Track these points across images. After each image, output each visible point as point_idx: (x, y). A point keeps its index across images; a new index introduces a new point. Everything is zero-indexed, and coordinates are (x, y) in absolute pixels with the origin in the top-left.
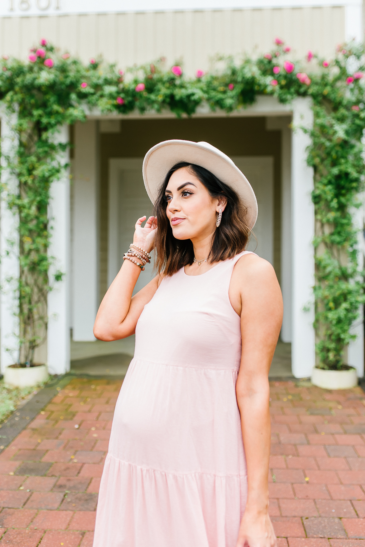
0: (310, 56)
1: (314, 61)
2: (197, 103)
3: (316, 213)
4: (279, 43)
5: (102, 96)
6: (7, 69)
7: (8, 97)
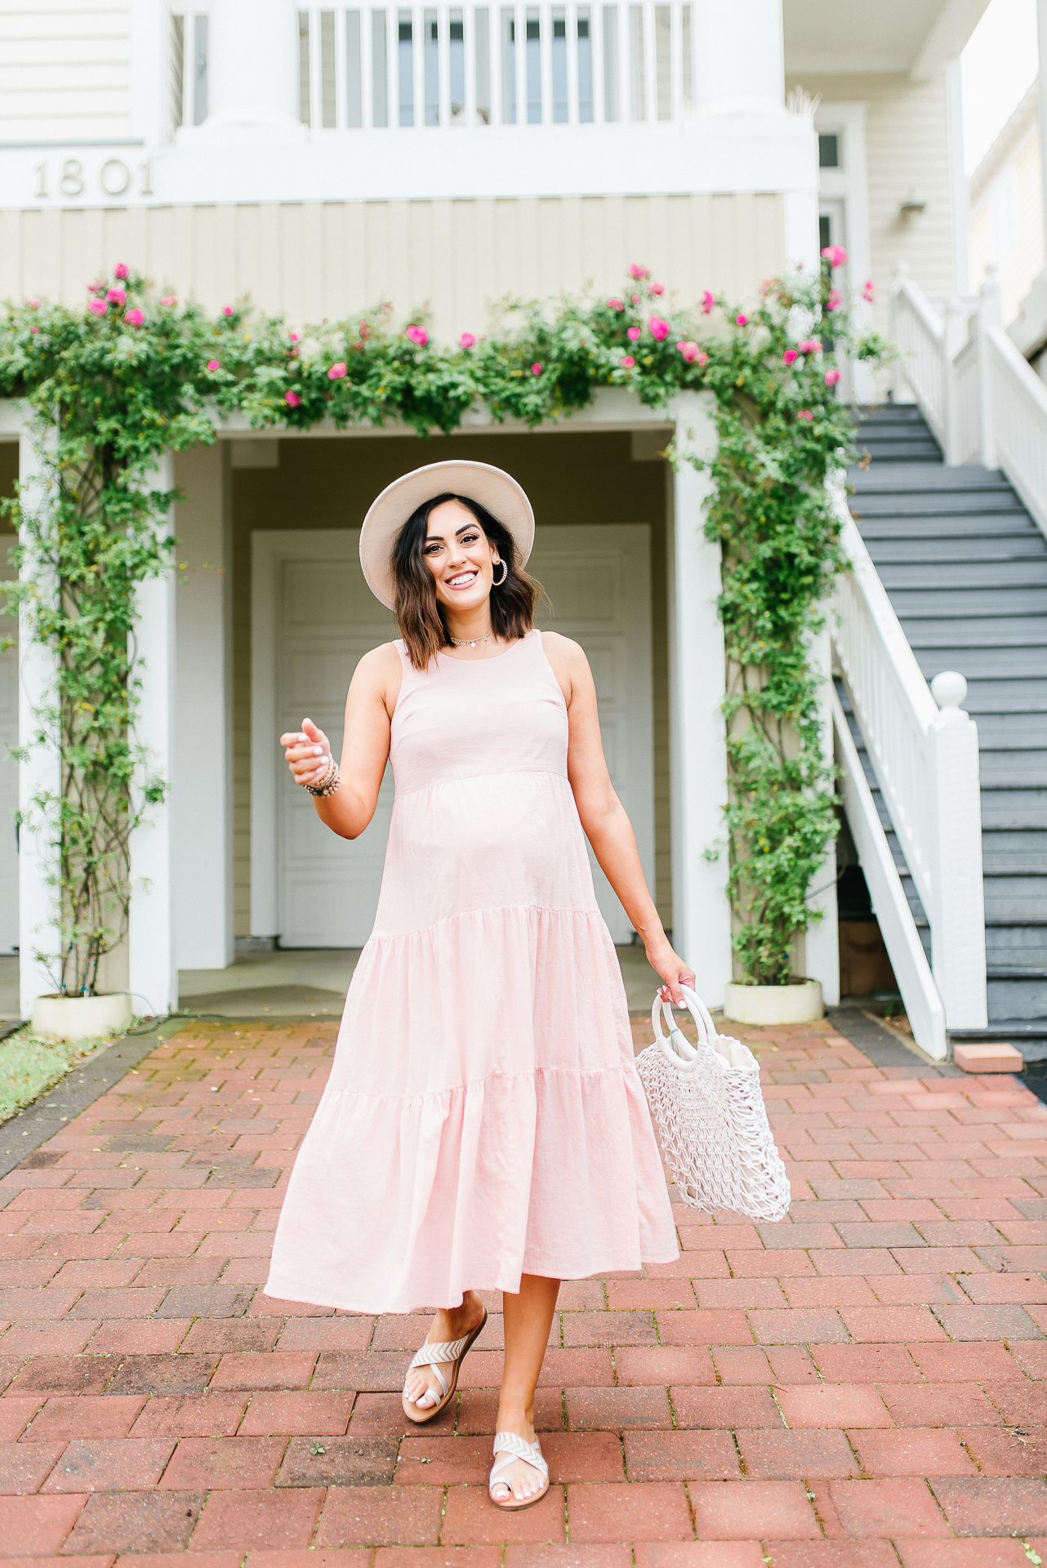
0: (708, 302)
1: (717, 312)
2: (462, 404)
3: (728, 643)
4: (638, 274)
5: (251, 388)
6: (42, 331)
7: (42, 390)
